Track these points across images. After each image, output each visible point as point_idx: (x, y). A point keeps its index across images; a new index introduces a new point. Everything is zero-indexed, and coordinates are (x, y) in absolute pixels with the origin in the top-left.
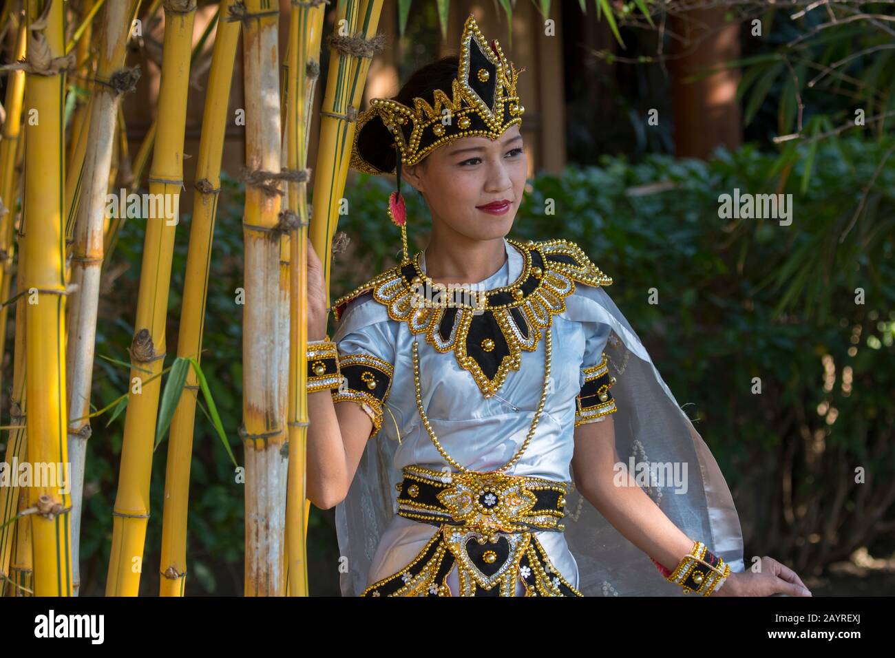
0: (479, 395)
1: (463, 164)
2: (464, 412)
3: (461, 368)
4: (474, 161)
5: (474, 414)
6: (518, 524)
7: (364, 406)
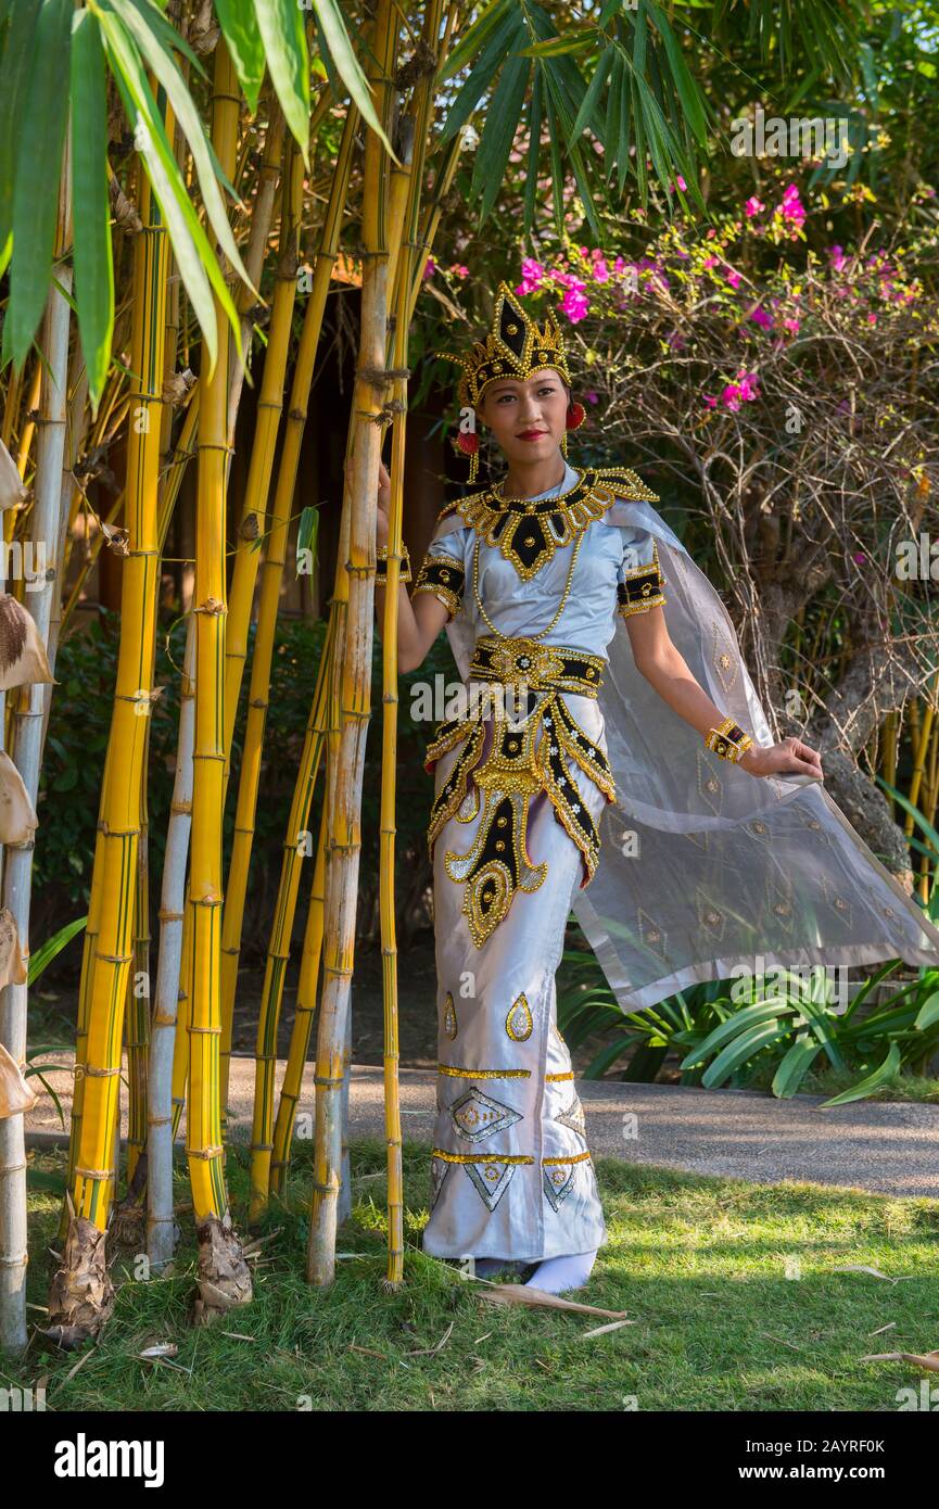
0: (517, 579)
1: (500, 400)
2: (506, 595)
3: (504, 558)
4: (508, 398)
5: (515, 595)
6: (546, 684)
7: (439, 596)
